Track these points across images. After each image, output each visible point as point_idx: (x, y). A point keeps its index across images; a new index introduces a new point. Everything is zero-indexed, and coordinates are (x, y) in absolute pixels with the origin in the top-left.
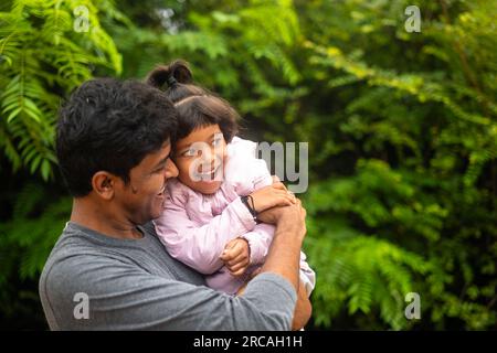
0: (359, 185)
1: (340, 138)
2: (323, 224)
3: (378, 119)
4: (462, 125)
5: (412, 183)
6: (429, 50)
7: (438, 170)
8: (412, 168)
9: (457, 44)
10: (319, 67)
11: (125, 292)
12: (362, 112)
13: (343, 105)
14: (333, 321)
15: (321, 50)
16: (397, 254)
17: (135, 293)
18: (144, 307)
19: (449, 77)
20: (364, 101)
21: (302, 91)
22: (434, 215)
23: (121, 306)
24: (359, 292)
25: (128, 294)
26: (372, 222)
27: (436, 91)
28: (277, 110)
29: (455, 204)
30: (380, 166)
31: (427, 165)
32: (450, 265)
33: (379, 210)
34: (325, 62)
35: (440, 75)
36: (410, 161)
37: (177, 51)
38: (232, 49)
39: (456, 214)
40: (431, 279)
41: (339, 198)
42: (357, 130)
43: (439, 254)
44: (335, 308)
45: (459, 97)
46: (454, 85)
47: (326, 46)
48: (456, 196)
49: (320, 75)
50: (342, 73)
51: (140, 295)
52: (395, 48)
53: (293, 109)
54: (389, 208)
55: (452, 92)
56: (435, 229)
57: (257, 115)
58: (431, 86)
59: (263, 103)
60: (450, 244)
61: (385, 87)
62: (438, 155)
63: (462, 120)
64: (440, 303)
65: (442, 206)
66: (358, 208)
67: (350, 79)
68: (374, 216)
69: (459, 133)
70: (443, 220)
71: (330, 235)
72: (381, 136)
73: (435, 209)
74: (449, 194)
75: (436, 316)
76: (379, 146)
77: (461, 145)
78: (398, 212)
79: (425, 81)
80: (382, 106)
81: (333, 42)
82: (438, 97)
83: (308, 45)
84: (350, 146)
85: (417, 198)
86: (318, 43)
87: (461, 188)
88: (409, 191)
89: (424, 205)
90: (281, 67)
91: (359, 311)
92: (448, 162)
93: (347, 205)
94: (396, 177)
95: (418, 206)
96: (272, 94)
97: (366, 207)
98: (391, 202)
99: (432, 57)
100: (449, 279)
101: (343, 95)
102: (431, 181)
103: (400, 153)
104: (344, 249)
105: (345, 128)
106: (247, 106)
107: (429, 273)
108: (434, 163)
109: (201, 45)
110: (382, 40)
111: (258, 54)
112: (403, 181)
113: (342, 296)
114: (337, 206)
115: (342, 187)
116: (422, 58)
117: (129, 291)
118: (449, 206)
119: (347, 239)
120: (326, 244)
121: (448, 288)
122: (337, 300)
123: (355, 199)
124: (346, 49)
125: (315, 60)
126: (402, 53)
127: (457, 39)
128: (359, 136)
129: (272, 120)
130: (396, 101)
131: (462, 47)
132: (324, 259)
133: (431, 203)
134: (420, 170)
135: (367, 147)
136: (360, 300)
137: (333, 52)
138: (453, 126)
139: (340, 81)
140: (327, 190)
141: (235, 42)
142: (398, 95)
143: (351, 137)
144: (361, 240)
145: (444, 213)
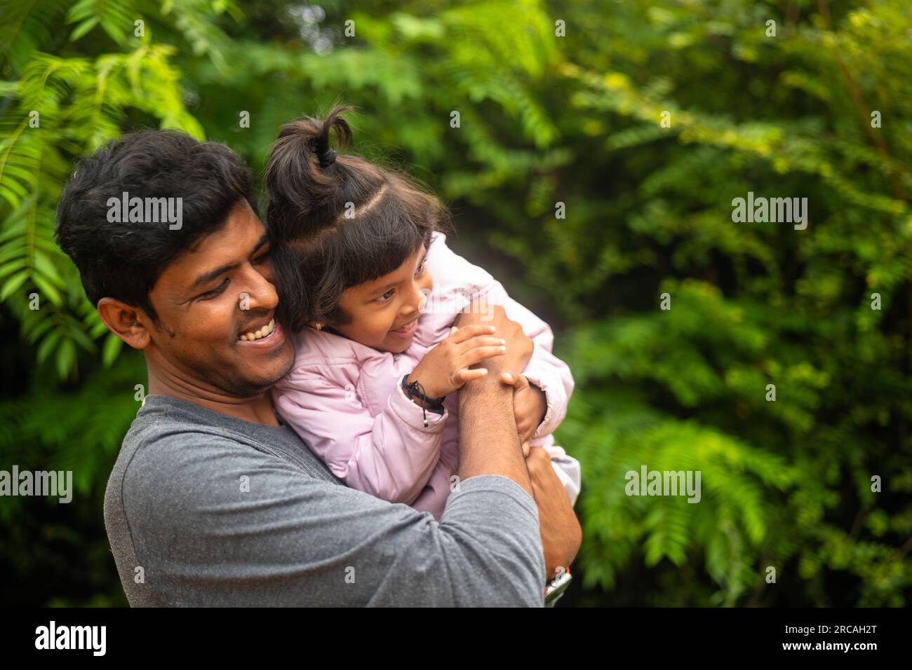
0: (664, 329)
1: (629, 242)
2: (599, 399)
3: (698, 207)
4: (854, 216)
5: (764, 325)
6: (793, 79)
7: (811, 300)
8: (763, 298)
9: (843, 68)
10: (591, 112)
11: (261, 502)
12: (670, 195)
13: (635, 182)
14: (619, 577)
15: (593, 80)
16: (734, 452)
17: (277, 505)
18: (294, 535)
19: (830, 129)
20: (674, 175)
21: (560, 158)
22: (804, 385)
23: (252, 528)
24: (666, 525)
25: (266, 507)
26: (688, 397)
27: (805, 154)
28: (514, 191)
29: (842, 363)
30: (704, 293)
31: (789, 291)
32: (833, 474)
33: (702, 375)
34: (602, 103)
35: (813, 125)
36: (759, 285)
37: (328, 87)
38: (429, 81)
39: (845, 381)
40: (799, 498)
41: (628, 354)
42: (660, 228)
43: (813, 454)
44: (620, 554)
45: (849, 165)
46: (840, 144)
47: (602, 73)
48: (844, 349)
49: (592, 128)
50: (631, 122)
51: (286, 511)
52: (731, 77)
53: (543, 189)
54: (719, 370)
55: (836, 157)
56: (806, 409)
57: (478, 201)
58: (797, 145)
59: (488, 180)
60: (834, 435)
61: (713, 146)
62: (811, 272)
63: (855, 206)
64: (815, 544)
65: (818, 366)
66: (662, 372)
67: (648, 134)
68: (693, 385)
69: (848, 231)
70: (820, 392)
71: (612, 422)
72: (705, 238)
73: (803, 372)
74: (830, 344)
75: (809, 568)
76: (702, 258)
77: (853, 255)
78: (737, 378)
79: (787, 135)
80: (706, 183)
81: (617, 64)
82: (810, 164)
83: (570, 71)
84: (647, 257)
85: (772, 351)
86: (587, 68)
87: (853, 334)
88: (757, 339)
89: (785, 365)
90: (520, 115)
91: (665, 561)
92: (828, 286)
93: (643, 366)
94: (732, 314)
95: (774, 367)
96: (503, 164)
97: (677, 368)
98: (724, 359)
99: (798, 93)
100: (832, 499)
101: (635, 163)
102: (797, 321)
103: (740, 270)
104: (637, 447)
105: (638, 224)
106: (459, 184)
107: (794, 488)
108: (804, 288)
109: (372, 75)
110: (706, 61)
111: (478, 93)
112: (747, 319)
113: (634, 532)
114: (625, 368)
115: (634, 332)
116: (781, 95)
117: (268, 501)
118: (831, 365)
119: (643, 427)
120: (604, 437)
121: (830, 518)
122: (626, 539)
123: (658, 355)
124: (640, 78)
125: (582, 100)
126: (743, 86)
127: (845, 59)
128: (664, 239)
129: (505, 211)
130: (733, 175)
131: (854, 74)
132: (600, 463)
133: (797, 362)
134: (778, 301)
135: (680, 259)
136: (667, 539)
137: (615, 82)
138: (838, 218)
139: (629, 138)
140: (605, 338)
141: (435, 68)
142: (736, 161)
143: (649, 240)
144: (669, 430)
145: (822, 380)
